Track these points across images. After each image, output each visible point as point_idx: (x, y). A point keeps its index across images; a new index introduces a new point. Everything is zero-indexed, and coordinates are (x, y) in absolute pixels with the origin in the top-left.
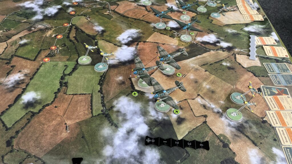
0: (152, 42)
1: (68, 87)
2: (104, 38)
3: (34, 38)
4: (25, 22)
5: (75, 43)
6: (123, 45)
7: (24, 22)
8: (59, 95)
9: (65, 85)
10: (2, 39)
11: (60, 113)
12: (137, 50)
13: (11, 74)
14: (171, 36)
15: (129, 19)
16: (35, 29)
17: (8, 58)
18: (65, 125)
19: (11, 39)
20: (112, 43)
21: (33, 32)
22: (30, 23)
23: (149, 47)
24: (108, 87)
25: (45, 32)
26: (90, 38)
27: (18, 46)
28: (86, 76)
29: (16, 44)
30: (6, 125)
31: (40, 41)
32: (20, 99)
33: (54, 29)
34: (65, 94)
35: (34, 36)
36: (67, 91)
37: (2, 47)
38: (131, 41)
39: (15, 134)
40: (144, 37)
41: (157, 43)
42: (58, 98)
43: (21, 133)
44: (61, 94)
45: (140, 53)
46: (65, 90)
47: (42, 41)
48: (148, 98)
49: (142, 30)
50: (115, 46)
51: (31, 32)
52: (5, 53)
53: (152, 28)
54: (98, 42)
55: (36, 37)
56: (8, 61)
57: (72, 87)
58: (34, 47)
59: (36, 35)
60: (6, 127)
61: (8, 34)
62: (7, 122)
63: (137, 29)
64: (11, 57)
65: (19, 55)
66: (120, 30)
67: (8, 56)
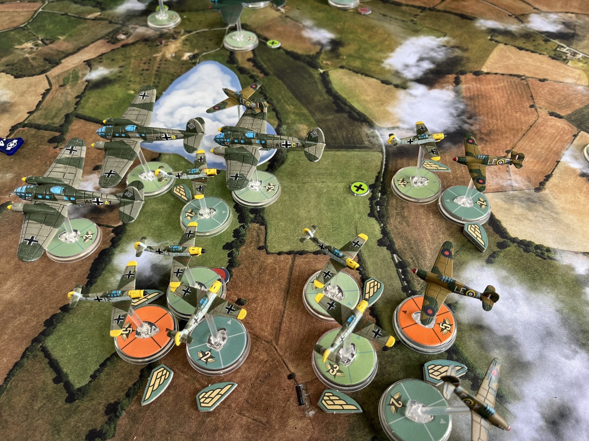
0: (503, 75)
1: (269, 226)
2: (344, 63)
3: (130, 63)
4: (95, 19)
5: (258, 77)
6: (410, 84)
7: (93, 19)
8: (242, 252)
9: (255, 218)
10: (32, 66)
11: (262, 330)
12: (463, 97)
14: (553, 55)
15: (404, 8)
16: (128, 37)
17: (54, 123)
18: (291, 382)
19: (59, 66)
20: (372, 77)
21: (124, 46)
22: (110, 22)
23: (499, 88)
24: (408, 226)
25: (157, 45)
26: (298, 63)
27: (84, 87)
28: (320, 185)
29: (77, 80)
30: (66, 375)
31: (147, 72)
32: (108, 267)
33: (183, 37)
34: (263, 252)
35: (126, 58)
36: (269, 238)
37: (33, 88)
38: (431, 71)
39: (106, 418)
40: (468, 59)
41: (519, 76)
42: (242, 266)
43: (127, 413)
44: (249, 250)
45: (475, 107)
46: (258, 236)
47: (154, 72)
48: (573, 273)
49: (454, 37)
50: (387, 86)
51: (119, 45)
52: (45, 109)
53: (482, 32)
54: (328, 75)
55: (135, 59)
56: (57, 134)
57: (282, 224)
58: (134, 90)
59: (134, 55)
60: (68, 386)
61: (50, 52)
62: (69, 361)
63: (438, 37)
64: (65, 121)
65: (89, 115)
66: (386, 40)
67: (55, 116)
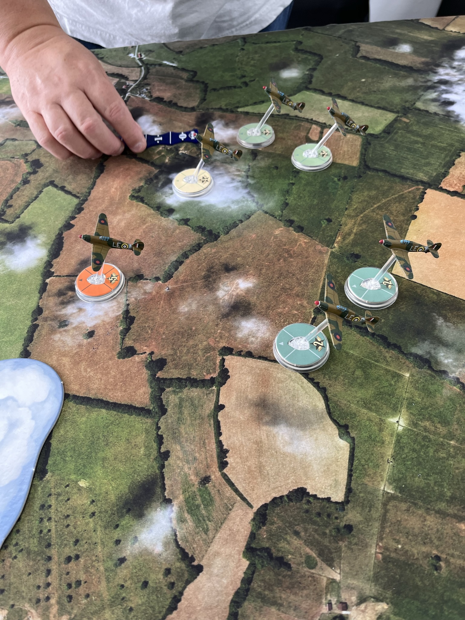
13: (117, 318)
56: (159, 374)
58: (80, 489)
